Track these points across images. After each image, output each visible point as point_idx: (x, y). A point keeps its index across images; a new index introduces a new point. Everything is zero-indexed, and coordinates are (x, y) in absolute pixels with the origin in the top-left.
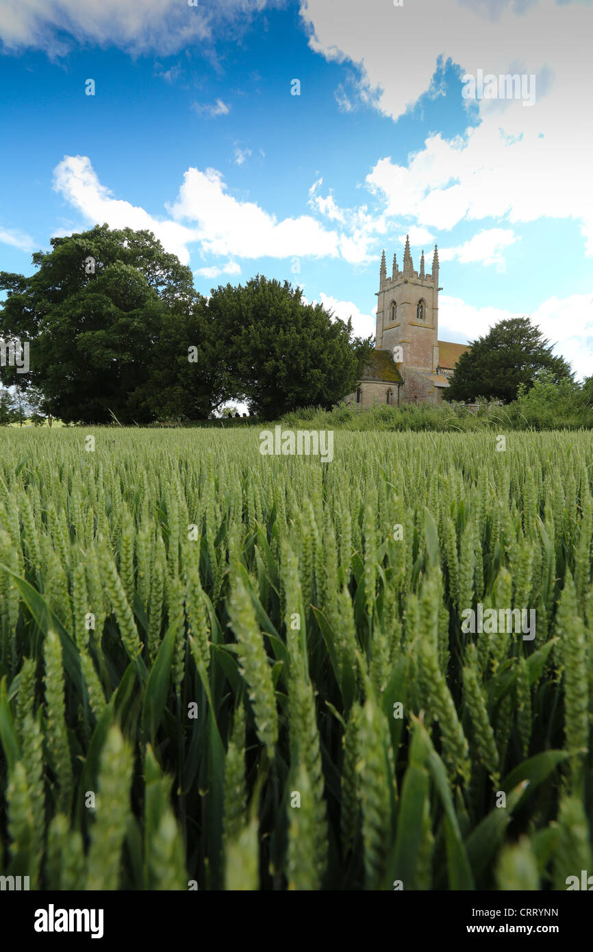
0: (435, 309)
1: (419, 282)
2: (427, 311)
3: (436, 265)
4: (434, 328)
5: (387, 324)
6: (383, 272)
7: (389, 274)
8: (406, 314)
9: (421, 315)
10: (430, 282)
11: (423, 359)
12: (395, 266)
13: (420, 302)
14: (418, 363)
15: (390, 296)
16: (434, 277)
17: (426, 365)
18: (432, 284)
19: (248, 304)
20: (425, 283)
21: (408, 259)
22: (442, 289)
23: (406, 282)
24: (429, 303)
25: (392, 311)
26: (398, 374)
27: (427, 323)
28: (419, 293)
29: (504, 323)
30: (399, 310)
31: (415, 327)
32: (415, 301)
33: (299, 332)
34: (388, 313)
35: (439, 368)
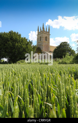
0: (49, 39)
1: (46, 33)
3: (49, 30)
4: (49, 43)
5: (39, 41)
6: (38, 30)
7: (40, 31)
9: (46, 40)
12: (41, 29)
14: (46, 50)
15: (40, 36)
16: (49, 32)
18: (48, 34)
19: (9, 37)
20: (47, 33)
21: (43, 28)
22: (50, 35)
23: (43, 33)
28: (46, 35)
29: (62, 43)
30: (42, 39)
31: (45, 43)
32: (45, 37)
33: (20, 43)
34: (39, 39)
35: (50, 51)
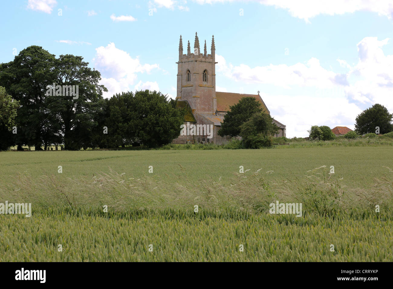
1: (204, 60)
2: (209, 77)
3: (213, 49)
4: (214, 87)
5: (185, 83)
6: (181, 49)
8: (196, 79)
9: (205, 78)
10: (210, 59)
11: (207, 106)
13: (204, 71)
14: (204, 109)
15: (187, 66)
16: (212, 56)
17: (209, 110)
18: (211, 60)
20: (207, 60)
22: (217, 63)
23: (196, 61)
24: (210, 72)
25: (187, 75)
26: (193, 116)
27: (209, 84)
28: (204, 66)
30: (192, 77)
31: (202, 88)
32: (202, 71)
34: (185, 77)
35: (217, 112)
